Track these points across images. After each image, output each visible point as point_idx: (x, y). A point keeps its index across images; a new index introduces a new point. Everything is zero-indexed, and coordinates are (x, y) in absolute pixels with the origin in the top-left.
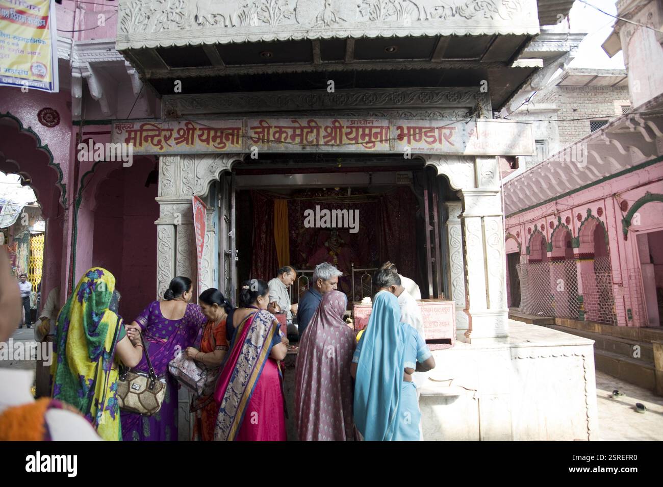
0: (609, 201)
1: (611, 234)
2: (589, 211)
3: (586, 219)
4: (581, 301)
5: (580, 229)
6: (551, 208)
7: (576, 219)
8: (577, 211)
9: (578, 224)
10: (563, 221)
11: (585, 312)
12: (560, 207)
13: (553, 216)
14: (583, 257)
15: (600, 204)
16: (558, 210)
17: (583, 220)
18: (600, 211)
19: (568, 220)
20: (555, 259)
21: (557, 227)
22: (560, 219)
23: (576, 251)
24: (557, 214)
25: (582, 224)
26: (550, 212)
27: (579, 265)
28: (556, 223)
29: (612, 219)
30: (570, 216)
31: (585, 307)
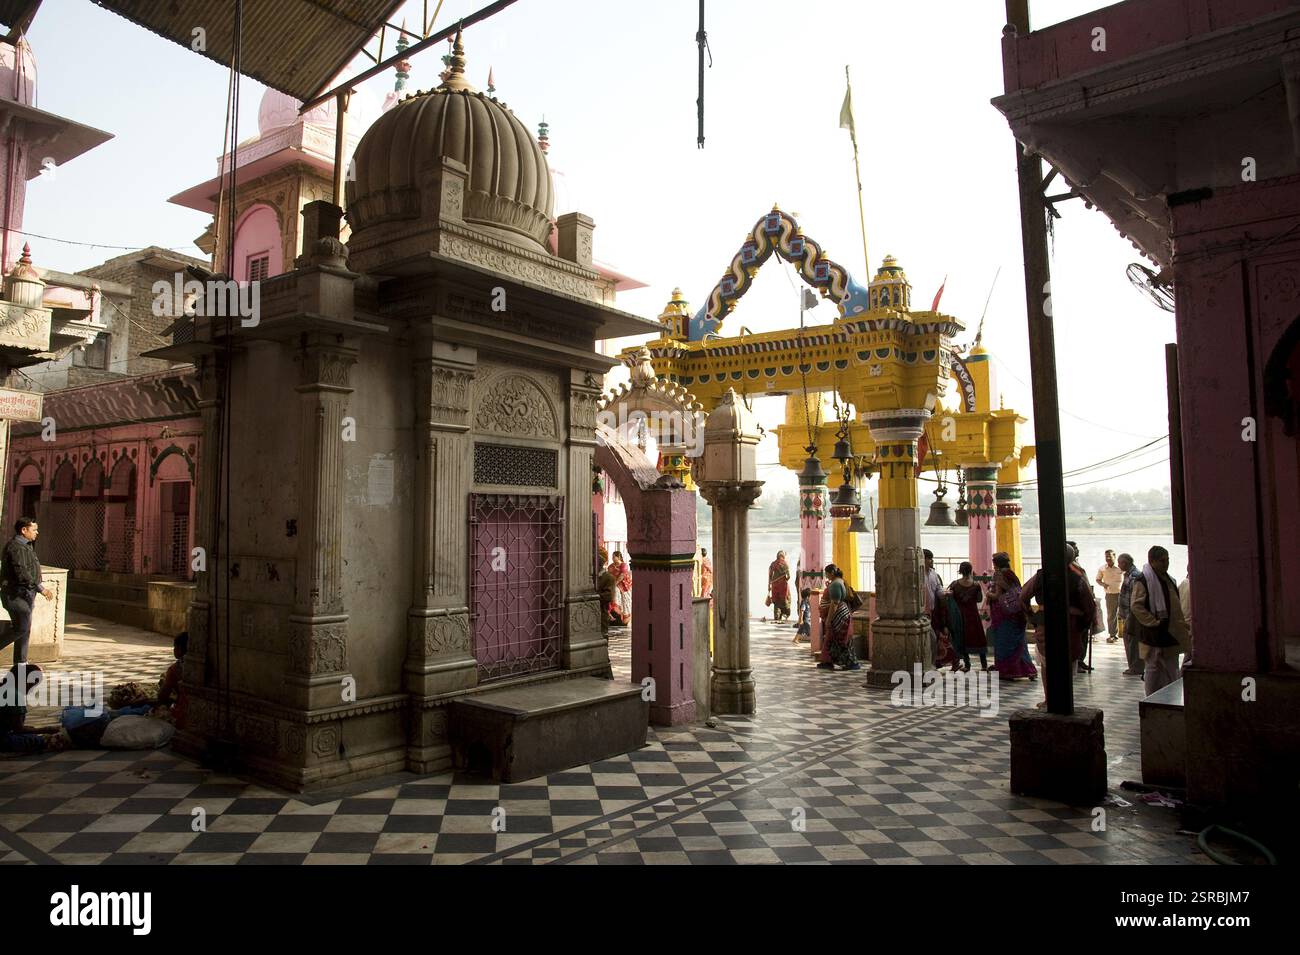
0: (143, 445)
1: (140, 478)
2: (125, 450)
3: (121, 458)
4: (104, 550)
5: (113, 468)
6: (88, 437)
7: (111, 456)
8: (114, 447)
9: (113, 462)
10: (98, 456)
11: (108, 562)
12: (97, 439)
13: (87, 448)
14: (114, 499)
15: (135, 446)
16: (94, 442)
17: (118, 458)
18: (134, 453)
19: (103, 455)
20: (83, 499)
21: (91, 461)
22: (95, 452)
23: (107, 492)
24: (93, 446)
25: (117, 462)
26: (84, 441)
27: (108, 508)
28: (90, 457)
29: (143, 463)
30: (106, 450)
31: (108, 556)
